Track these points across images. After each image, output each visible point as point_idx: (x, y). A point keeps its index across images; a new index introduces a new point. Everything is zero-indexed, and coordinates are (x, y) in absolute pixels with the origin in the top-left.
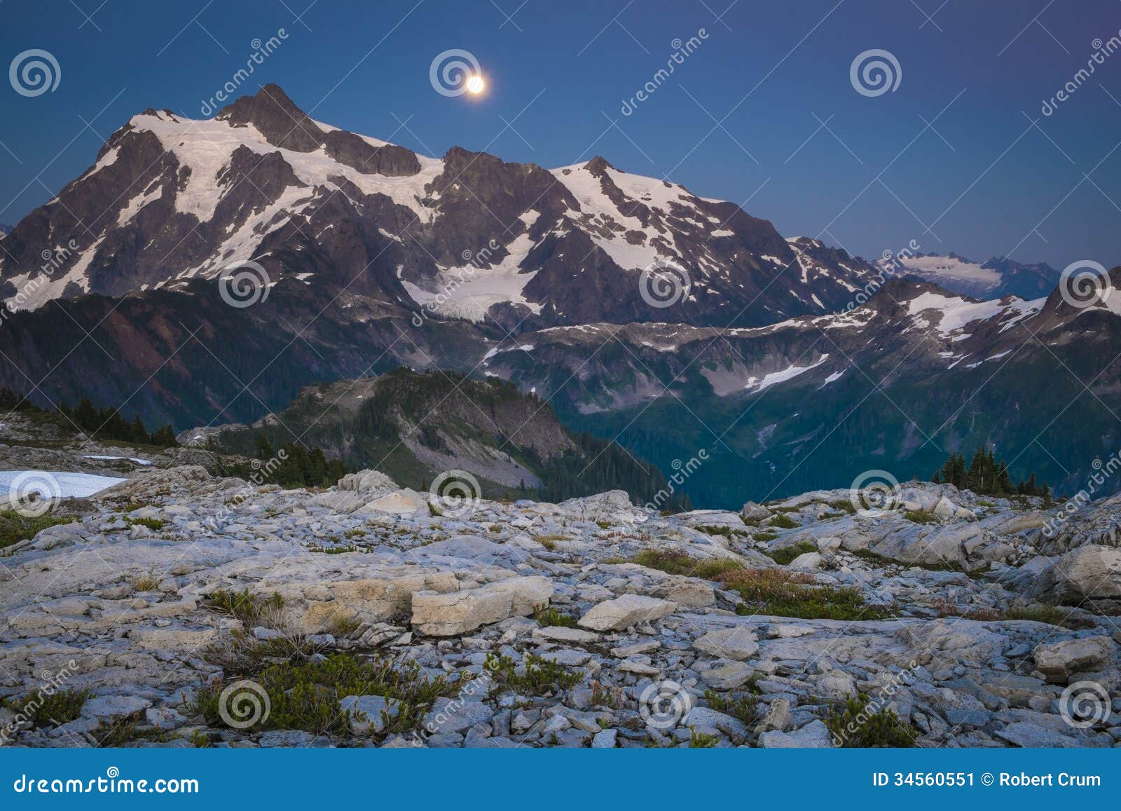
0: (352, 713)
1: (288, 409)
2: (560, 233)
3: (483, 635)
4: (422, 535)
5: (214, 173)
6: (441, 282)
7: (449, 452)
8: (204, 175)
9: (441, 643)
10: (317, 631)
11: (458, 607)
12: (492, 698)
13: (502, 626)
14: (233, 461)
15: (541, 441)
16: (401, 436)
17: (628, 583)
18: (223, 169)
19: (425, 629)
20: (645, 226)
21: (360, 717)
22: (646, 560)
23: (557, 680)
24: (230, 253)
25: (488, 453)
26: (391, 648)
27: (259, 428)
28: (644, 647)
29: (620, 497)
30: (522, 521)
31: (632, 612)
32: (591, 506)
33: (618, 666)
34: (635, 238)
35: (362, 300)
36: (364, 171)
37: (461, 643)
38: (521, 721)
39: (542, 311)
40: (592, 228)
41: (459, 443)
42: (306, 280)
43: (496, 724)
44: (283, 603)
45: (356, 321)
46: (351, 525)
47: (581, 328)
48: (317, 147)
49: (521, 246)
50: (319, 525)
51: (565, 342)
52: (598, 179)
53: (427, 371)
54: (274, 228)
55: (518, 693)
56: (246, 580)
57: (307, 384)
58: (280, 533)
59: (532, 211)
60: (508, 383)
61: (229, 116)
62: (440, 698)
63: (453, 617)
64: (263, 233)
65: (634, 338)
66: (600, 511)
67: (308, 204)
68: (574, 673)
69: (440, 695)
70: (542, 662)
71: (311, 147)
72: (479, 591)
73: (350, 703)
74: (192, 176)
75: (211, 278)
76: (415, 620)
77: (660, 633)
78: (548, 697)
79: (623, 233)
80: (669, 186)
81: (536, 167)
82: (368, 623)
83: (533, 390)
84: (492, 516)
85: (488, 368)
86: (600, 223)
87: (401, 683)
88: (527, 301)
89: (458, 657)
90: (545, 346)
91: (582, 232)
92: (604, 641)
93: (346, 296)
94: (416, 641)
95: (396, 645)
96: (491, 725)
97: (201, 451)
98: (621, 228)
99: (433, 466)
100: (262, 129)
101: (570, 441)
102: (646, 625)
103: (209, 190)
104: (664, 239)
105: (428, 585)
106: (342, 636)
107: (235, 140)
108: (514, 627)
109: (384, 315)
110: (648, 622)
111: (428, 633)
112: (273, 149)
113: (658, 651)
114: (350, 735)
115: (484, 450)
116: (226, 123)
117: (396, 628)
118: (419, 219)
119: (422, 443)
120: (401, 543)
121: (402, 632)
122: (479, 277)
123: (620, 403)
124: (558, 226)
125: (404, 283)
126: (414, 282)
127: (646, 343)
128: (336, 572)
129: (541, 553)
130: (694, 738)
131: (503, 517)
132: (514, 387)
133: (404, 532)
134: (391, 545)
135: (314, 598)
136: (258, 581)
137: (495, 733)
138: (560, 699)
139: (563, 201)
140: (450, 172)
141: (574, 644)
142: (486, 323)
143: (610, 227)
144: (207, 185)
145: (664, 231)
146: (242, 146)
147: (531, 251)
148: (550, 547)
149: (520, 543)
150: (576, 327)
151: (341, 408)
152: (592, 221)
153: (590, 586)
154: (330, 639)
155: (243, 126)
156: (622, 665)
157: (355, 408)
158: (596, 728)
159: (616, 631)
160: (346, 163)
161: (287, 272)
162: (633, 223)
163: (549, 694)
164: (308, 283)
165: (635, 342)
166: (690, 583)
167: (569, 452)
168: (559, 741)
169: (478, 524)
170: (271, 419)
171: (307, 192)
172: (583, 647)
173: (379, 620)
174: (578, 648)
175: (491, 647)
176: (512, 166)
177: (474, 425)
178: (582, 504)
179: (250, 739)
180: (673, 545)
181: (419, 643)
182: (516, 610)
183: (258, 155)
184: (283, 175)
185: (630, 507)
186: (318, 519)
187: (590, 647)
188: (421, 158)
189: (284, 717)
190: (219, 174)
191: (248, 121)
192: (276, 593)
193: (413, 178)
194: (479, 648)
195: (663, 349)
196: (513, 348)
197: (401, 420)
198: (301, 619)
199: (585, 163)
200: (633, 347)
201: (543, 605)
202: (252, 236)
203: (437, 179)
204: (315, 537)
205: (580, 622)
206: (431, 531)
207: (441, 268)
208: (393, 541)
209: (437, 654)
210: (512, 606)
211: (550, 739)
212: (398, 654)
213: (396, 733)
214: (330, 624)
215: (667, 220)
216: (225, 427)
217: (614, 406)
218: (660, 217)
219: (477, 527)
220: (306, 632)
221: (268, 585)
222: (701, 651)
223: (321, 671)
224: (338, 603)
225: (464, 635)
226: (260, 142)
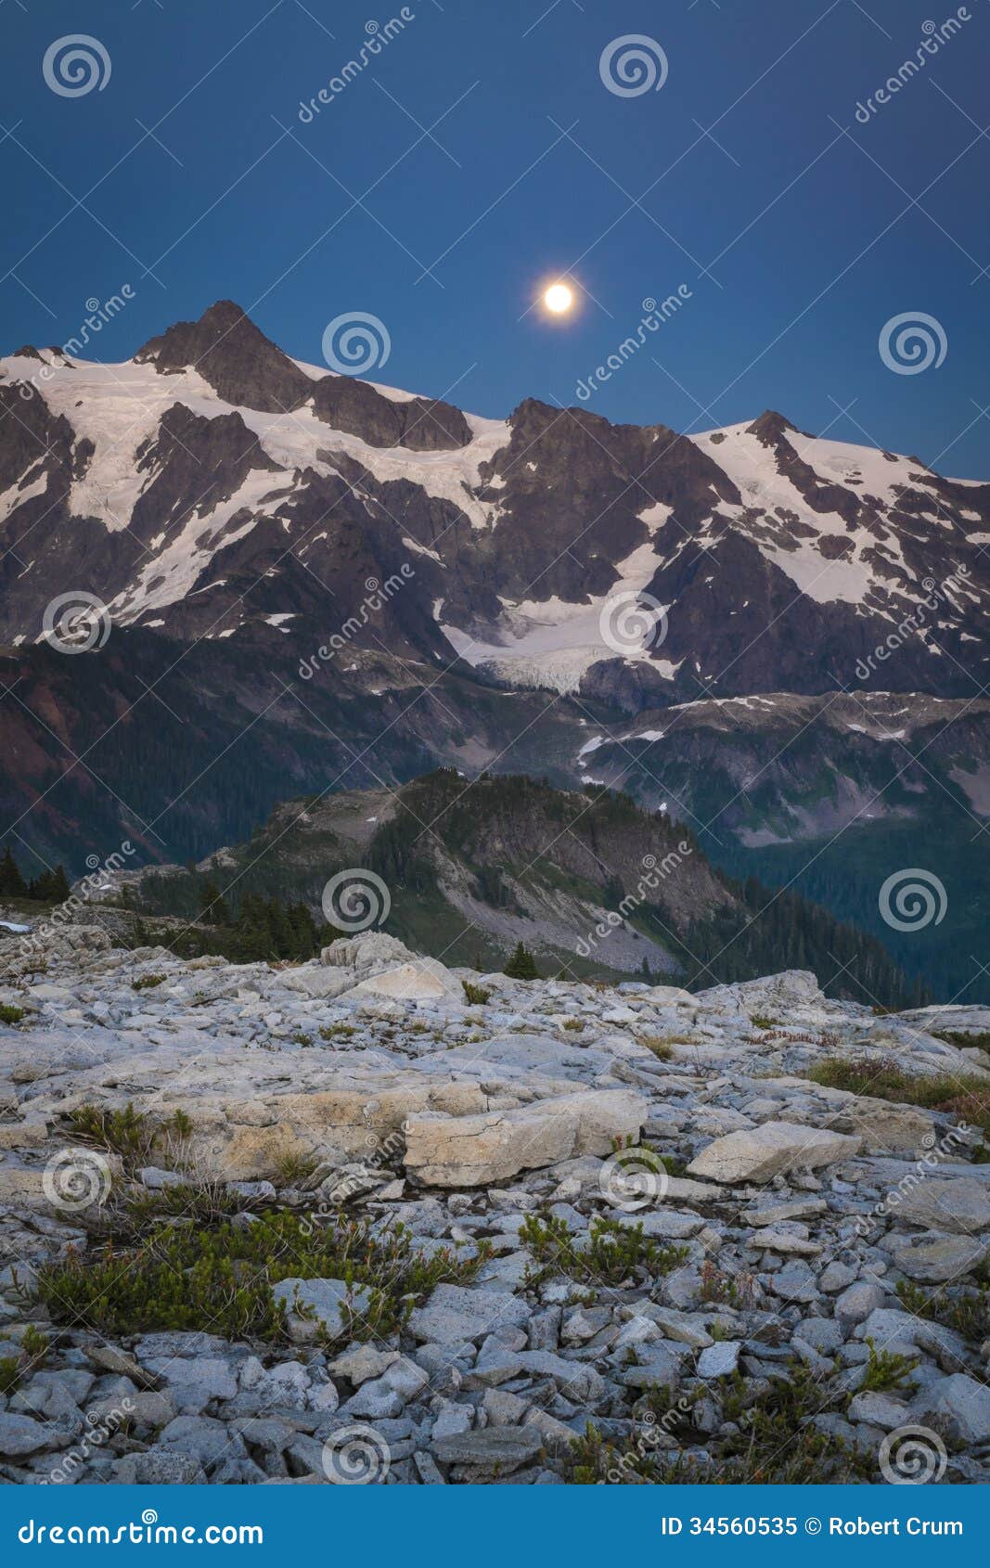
0: (289, 1304)
1: (253, 841)
2: (706, 542)
3: (524, 1187)
4: (449, 1035)
5: (132, 450)
6: (507, 626)
7: (521, 912)
8: (117, 454)
9: (454, 1198)
10: (249, 1176)
11: (482, 1138)
12: (532, 1289)
13: (557, 1171)
14: (162, 926)
15: (676, 893)
16: (441, 884)
17: (784, 1108)
18: (146, 443)
19: (427, 1176)
20: (852, 526)
21: (304, 1313)
22: (826, 1075)
23: (644, 1262)
24: (156, 583)
25: (586, 914)
26: (369, 1205)
27: (205, 873)
28: (798, 1208)
29: (802, 983)
30: (621, 1013)
31: (781, 1152)
32: (753, 998)
33: (751, 1239)
34: (835, 548)
35: (376, 658)
36: (377, 442)
37: (487, 1197)
38: (578, 1324)
39: (678, 674)
40: (761, 532)
41: (537, 896)
42: (284, 624)
43: (534, 1329)
44: (191, 1128)
45: (366, 693)
46: (332, 1016)
47: (743, 701)
48: (302, 404)
49: (641, 564)
50: (278, 1018)
51: (714, 724)
52: (771, 450)
53: (485, 777)
54: (229, 539)
55: (576, 1281)
56: (132, 1090)
57: (285, 800)
58: (213, 1030)
59: (659, 505)
60: (619, 795)
61: (156, 355)
62: (441, 1285)
63: (473, 1154)
64: (211, 547)
65: (836, 719)
66: (767, 1005)
67: (286, 499)
68: (672, 1250)
69: (442, 1280)
70: (619, 1230)
71: (290, 404)
72: (520, 1112)
73: (287, 1290)
74: (96, 455)
75: (127, 623)
76: (409, 1160)
77: (829, 1187)
78: (627, 1289)
79: (815, 540)
80: (895, 459)
81: (665, 431)
82: (330, 1164)
83: (663, 807)
84: (571, 1004)
85: (587, 771)
86: (775, 523)
87: (377, 1260)
88: (651, 657)
89: (479, 1221)
90: (683, 732)
91: (744, 539)
92: (731, 1199)
93: (349, 651)
94: (411, 1193)
95: (377, 1201)
96: (527, 1332)
97: (110, 910)
98: (812, 532)
99: (495, 935)
100: (210, 376)
101: (726, 893)
102: (806, 1174)
103: (122, 478)
104: (884, 549)
105: (435, 1103)
106: (289, 1186)
107: (165, 395)
108: (578, 1173)
109: (413, 682)
110: (808, 1169)
111: (431, 1181)
112: (226, 409)
113: (822, 1216)
114: (285, 1339)
115: (580, 907)
116: (151, 367)
117: (378, 1173)
118: (469, 523)
119: (475, 895)
120: (413, 1047)
121: (389, 1180)
122: (570, 617)
123: (810, 828)
124: (703, 530)
125: (445, 629)
126: (462, 628)
127: (855, 727)
128: (282, 1080)
129: (647, 1064)
130: (874, 1360)
131: (589, 1007)
132: (630, 801)
133: (419, 1029)
134: (396, 1049)
135: (243, 1121)
136: (151, 1092)
137: (533, 1345)
138: (647, 1292)
139: (712, 487)
140: (521, 442)
141: (677, 1203)
142: (582, 695)
143: (793, 531)
144: (119, 470)
145: (884, 536)
146: (178, 404)
147: (658, 573)
148: (664, 1055)
149: (614, 1049)
150: (736, 699)
151: (340, 838)
152: (761, 521)
153: (716, 1111)
154: (267, 1188)
155: (178, 372)
156: (758, 1237)
157: (364, 838)
158: (703, 1338)
159: (753, 1184)
160: (347, 430)
161: (250, 612)
162: (832, 524)
163: (629, 1282)
164: (285, 631)
165: (836, 725)
166: (892, 1109)
167: (724, 912)
168: (640, 1361)
169: (546, 1018)
170: (225, 857)
171: (284, 480)
172: (695, 1208)
173: (352, 1158)
174: (686, 1210)
175: (538, 1207)
176: (626, 431)
177: (563, 864)
178: (737, 993)
179: (120, 1345)
180: (874, 1054)
181: (416, 1198)
182: (582, 1146)
183: (203, 419)
184: (246, 451)
185: (819, 999)
186: (277, 1006)
187: (707, 1208)
188: (472, 420)
189: (178, 1311)
190: (140, 451)
191: (187, 363)
192: (179, 1112)
193: (458, 454)
194: (516, 1206)
195: (885, 735)
196: (628, 737)
197: (441, 859)
198: (219, 1156)
199: (749, 424)
200: (833, 732)
201: (629, 1138)
202: (193, 554)
203: (498, 455)
204: (271, 1035)
205: (691, 1168)
206: (464, 1029)
207: (506, 602)
208: (400, 1044)
209: (445, 1216)
210: (577, 1140)
211: (626, 1356)
212: (380, 1214)
213: (363, 1341)
214: (270, 1165)
215: (890, 517)
216: (151, 870)
217: (801, 834)
218: (878, 512)
219: (544, 1023)
220: (229, 1178)
221: (167, 1098)
222: (896, 1218)
223: (246, 1238)
224: (282, 1130)
225: (494, 1185)
226: (207, 398)
